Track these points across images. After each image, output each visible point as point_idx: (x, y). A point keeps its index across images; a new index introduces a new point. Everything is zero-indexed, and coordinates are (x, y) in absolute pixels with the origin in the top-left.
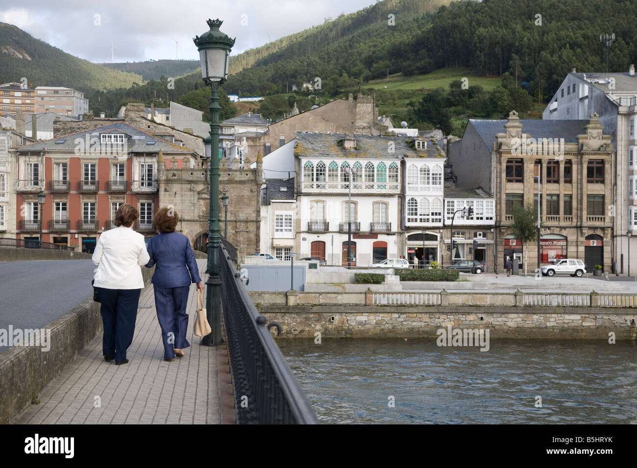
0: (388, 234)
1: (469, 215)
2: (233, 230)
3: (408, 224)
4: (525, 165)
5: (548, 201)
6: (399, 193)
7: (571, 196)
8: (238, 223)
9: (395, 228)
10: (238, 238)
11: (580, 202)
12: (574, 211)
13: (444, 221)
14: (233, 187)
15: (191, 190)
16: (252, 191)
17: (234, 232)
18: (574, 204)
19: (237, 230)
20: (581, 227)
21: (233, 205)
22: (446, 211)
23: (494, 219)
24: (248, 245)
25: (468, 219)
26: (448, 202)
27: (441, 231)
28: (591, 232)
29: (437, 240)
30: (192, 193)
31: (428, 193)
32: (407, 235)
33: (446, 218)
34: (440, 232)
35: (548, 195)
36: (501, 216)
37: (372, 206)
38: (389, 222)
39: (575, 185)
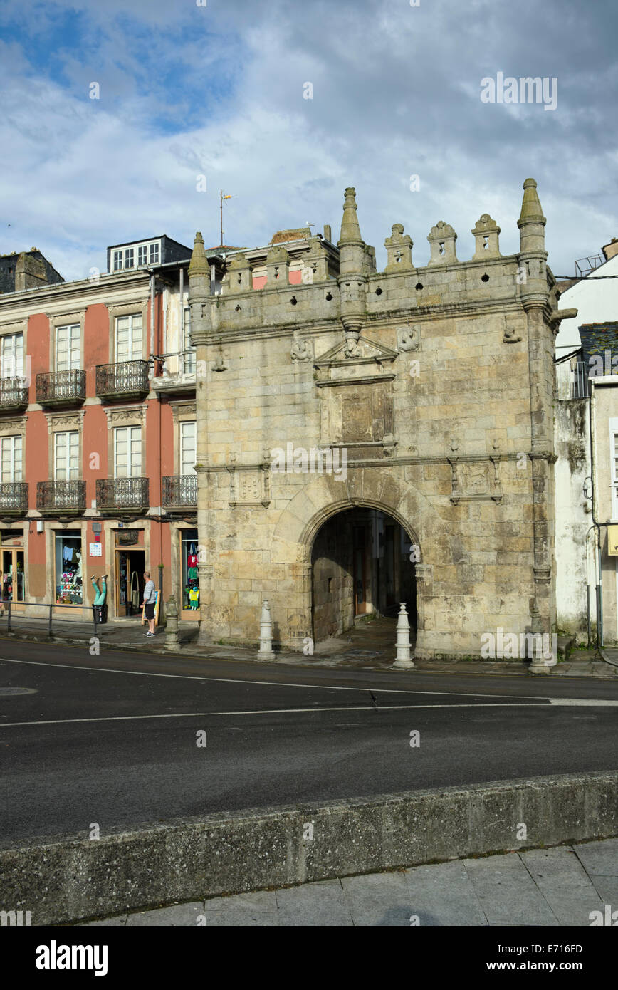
2: (444, 493)
8: (459, 467)
10: (462, 527)
14: (431, 333)
15: (292, 358)
16: (508, 340)
17: (445, 501)
19: (455, 494)
21: (438, 399)
24: (500, 551)
30: (297, 368)
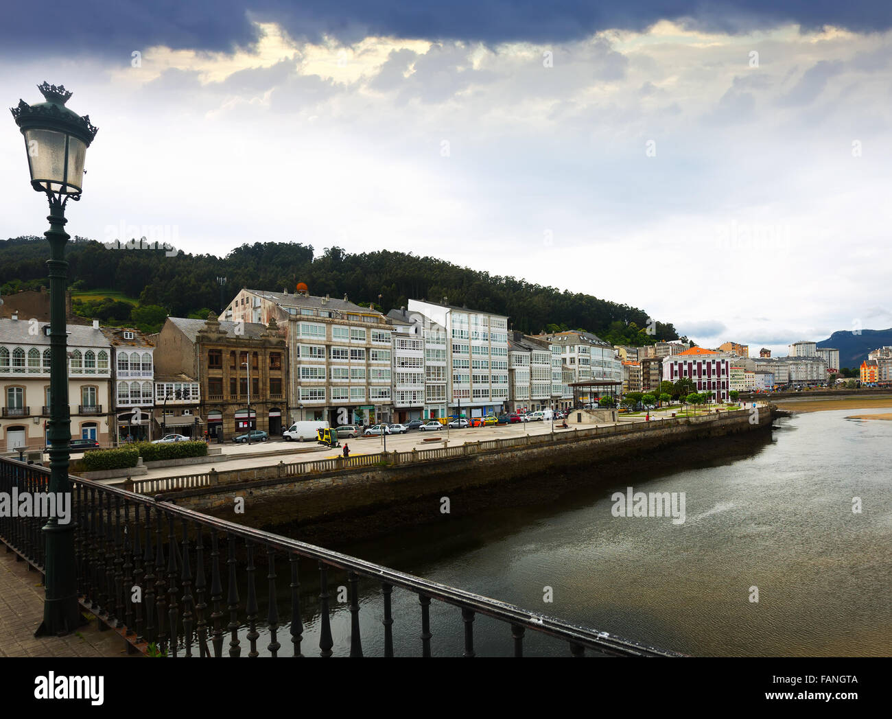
0: (98, 416)
1: (185, 396)
3: (119, 406)
4: (223, 355)
5: (241, 383)
6: (109, 377)
7: (257, 379)
9: (105, 410)
11: (264, 384)
12: (260, 391)
13: (155, 401)
18: (261, 385)
20: (266, 403)
22: (156, 393)
23: (199, 398)
25: (185, 399)
26: (158, 385)
27: (152, 410)
28: (273, 407)
29: (148, 418)
31: (139, 378)
32: (118, 415)
33: (156, 399)
34: (150, 412)
35: (241, 379)
36: (204, 396)
37: (80, 390)
38: (99, 404)
39: (260, 371)
